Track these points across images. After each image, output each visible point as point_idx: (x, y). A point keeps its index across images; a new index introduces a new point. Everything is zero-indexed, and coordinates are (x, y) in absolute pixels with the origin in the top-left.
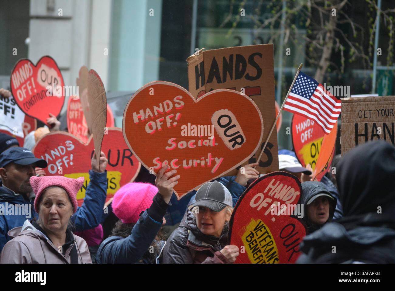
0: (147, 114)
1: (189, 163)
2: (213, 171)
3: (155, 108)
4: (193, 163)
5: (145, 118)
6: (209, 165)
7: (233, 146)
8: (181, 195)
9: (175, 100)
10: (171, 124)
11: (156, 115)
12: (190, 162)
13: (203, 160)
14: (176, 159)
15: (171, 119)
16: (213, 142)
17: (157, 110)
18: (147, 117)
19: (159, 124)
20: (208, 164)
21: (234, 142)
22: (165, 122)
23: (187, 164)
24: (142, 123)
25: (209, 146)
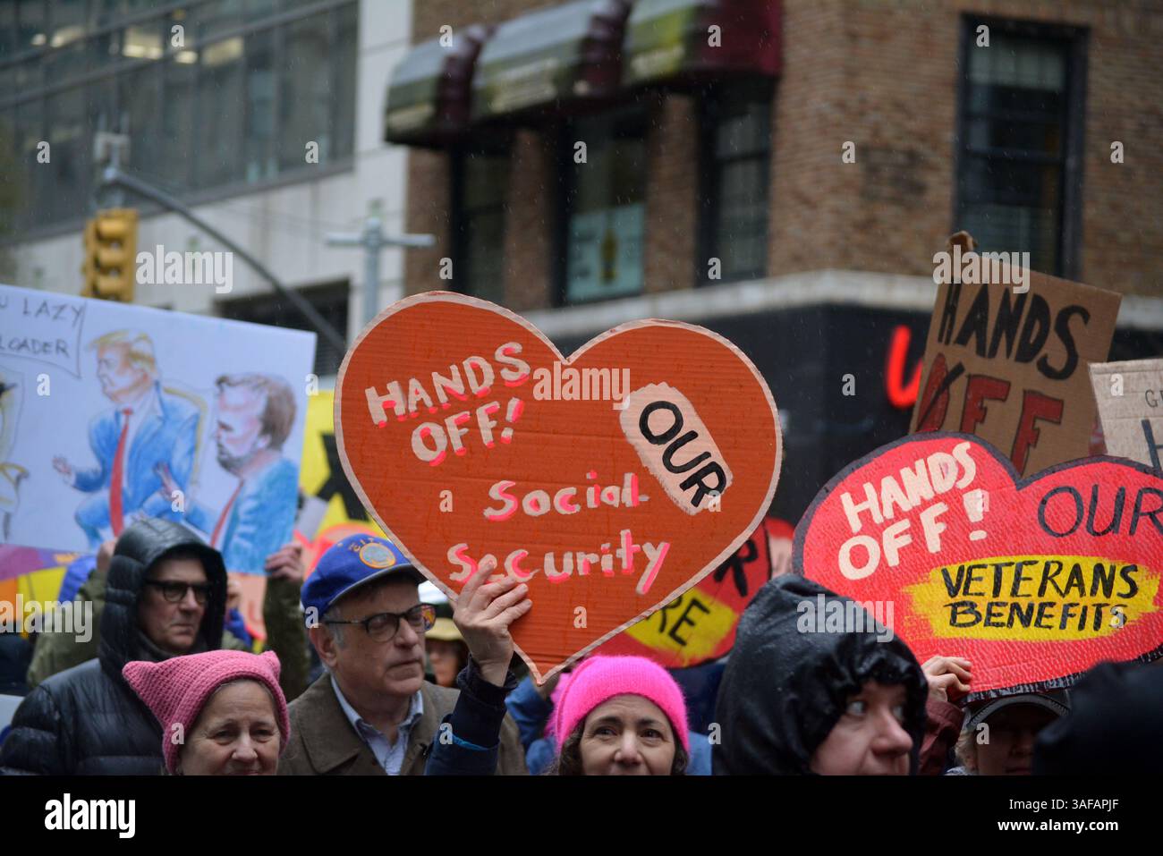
0: (413, 399)
1: (562, 563)
2: (641, 587)
3: (438, 379)
4: (575, 564)
5: (407, 410)
6: (626, 570)
7: (696, 501)
8: (547, 671)
9: (499, 356)
10: (494, 436)
11: (442, 402)
12: (568, 559)
13: (605, 552)
14: (521, 551)
15: (491, 417)
16: (632, 492)
17: (444, 388)
18: (413, 408)
19: (456, 434)
20: (625, 565)
21: (696, 487)
22: (473, 425)
23: (559, 567)
24: (399, 428)
25: (622, 505)
